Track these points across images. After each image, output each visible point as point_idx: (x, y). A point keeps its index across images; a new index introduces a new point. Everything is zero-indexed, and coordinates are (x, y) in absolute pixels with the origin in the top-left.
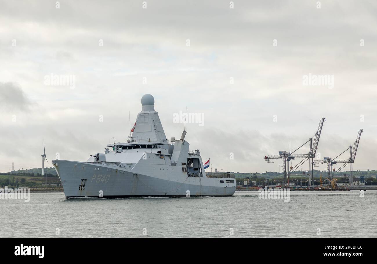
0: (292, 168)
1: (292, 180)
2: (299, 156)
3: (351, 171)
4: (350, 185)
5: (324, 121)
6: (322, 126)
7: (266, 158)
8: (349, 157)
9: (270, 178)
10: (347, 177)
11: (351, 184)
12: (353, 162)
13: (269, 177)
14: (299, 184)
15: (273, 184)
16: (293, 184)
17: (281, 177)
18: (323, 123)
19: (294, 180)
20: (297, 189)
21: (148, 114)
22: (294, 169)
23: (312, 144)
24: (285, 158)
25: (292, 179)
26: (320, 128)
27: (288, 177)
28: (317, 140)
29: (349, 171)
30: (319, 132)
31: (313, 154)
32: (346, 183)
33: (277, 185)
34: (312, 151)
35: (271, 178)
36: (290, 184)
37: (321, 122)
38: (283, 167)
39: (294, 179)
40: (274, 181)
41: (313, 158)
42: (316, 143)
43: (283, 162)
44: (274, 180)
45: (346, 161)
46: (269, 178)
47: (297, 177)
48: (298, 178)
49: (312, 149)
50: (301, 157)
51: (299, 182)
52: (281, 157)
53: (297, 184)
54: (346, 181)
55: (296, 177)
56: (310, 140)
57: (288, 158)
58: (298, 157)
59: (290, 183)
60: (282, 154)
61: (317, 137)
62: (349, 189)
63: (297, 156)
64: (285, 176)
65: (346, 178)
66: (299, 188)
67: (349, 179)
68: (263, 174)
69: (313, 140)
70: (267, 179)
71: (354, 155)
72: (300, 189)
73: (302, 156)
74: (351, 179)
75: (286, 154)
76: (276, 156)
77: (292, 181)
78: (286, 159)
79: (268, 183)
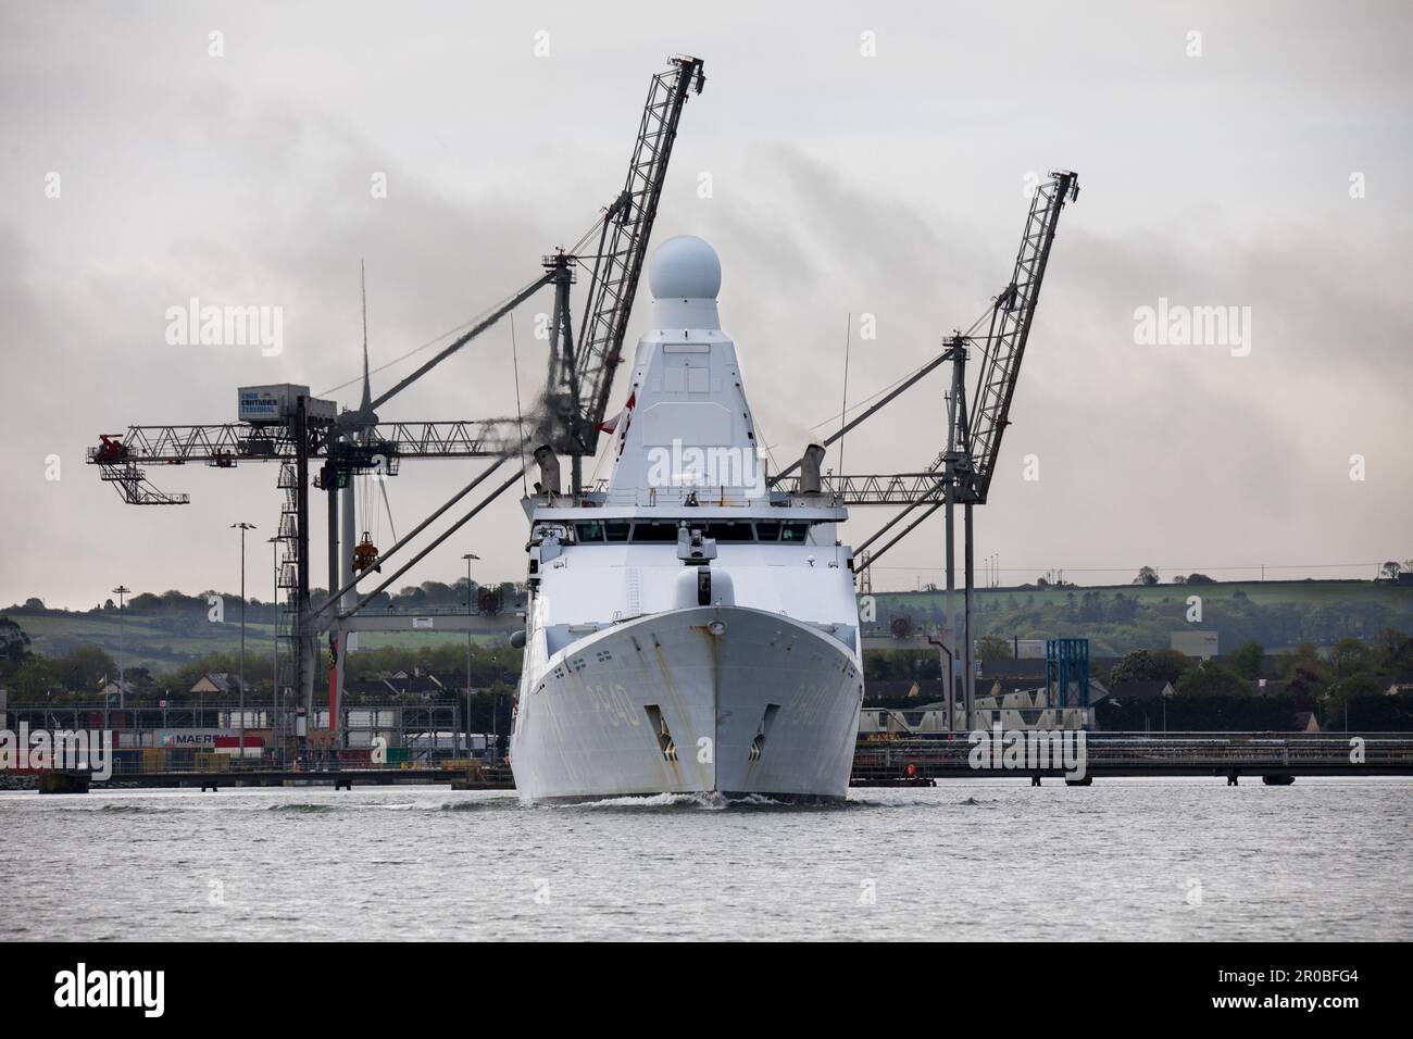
0: (366, 558)
1: (382, 676)
2: (443, 432)
3: (960, 583)
4: (946, 729)
5: (691, 90)
6: (672, 133)
7: (110, 453)
8: (943, 446)
9: (167, 654)
10: (925, 645)
11: (960, 715)
12: (982, 501)
13: (159, 646)
14: (443, 720)
15: (183, 720)
16: (386, 718)
17: (269, 644)
18: (677, 111)
19: (403, 675)
20: (421, 765)
21: (706, 349)
22: (389, 568)
23: (567, 320)
24: (305, 453)
25: (384, 666)
26: (647, 155)
27: (333, 645)
28: (617, 273)
29: (942, 585)
30: (637, 200)
31: (576, 418)
32: (906, 704)
33: (221, 732)
34: (567, 390)
35: (183, 657)
36: (359, 718)
37: (662, 95)
38: (284, 548)
39: (405, 662)
40: (204, 686)
41: (585, 460)
42: (609, 302)
43: (283, 498)
44: (203, 672)
45: (909, 483)
46: (156, 654)
47: (436, 642)
48: (444, 656)
49: (570, 363)
50: (461, 448)
51: (447, 696)
52: (257, 449)
53: (424, 717)
54: (914, 690)
55: (425, 651)
56: (546, 280)
57: (330, 456)
58: (431, 449)
59: (353, 703)
60: (274, 413)
61: (624, 244)
62: (919, 770)
63: (417, 433)
64: (302, 640)
65: (912, 656)
66: (441, 754)
67: (944, 660)
68: (95, 614)
69: (582, 275)
70: (123, 663)
71: (985, 425)
72: (451, 764)
73: (473, 432)
74: (959, 665)
75: (312, 411)
76: (213, 437)
77: (377, 687)
78: (315, 467)
79: (136, 710)
